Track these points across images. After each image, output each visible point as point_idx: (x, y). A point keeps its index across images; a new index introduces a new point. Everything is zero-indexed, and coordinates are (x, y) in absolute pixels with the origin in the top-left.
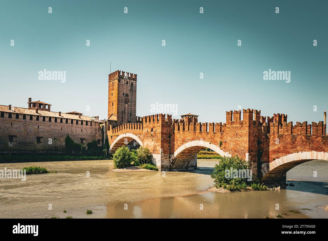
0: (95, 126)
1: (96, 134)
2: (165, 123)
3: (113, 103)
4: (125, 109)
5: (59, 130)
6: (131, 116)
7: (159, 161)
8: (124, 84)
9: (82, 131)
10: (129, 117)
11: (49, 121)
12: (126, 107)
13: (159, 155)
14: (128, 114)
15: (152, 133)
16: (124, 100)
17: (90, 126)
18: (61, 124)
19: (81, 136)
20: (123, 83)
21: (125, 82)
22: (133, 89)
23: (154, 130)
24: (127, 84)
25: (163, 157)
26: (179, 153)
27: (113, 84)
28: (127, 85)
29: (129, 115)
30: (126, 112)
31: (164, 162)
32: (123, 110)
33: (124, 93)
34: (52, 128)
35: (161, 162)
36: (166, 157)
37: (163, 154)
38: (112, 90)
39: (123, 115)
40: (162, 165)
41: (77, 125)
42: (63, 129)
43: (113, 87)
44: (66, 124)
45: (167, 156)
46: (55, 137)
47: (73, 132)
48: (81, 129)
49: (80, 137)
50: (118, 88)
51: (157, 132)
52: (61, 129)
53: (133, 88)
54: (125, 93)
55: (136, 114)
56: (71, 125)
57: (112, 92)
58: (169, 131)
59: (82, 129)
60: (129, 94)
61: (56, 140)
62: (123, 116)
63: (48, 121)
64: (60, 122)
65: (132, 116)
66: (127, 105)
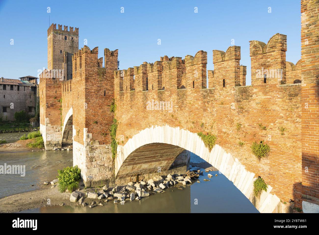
0: (24, 91)
1: (26, 100)
3: (50, 63)
8: (61, 39)
9: (4, 97)
12: (64, 67)
14: (67, 75)
16: (63, 58)
17: (17, 91)
21: (62, 37)
22: (74, 46)
24: (66, 39)
25: (49, 130)
27: (50, 41)
28: (65, 41)
29: (70, 76)
33: (61, 51)
38: (50, 48)
43: (50, 44)
49: (2, 104)
50: (53, 45)
53: (75, 44)
54: (63, 51)
57: (49, 50)
59: (4, 95)
66: (65, 65)
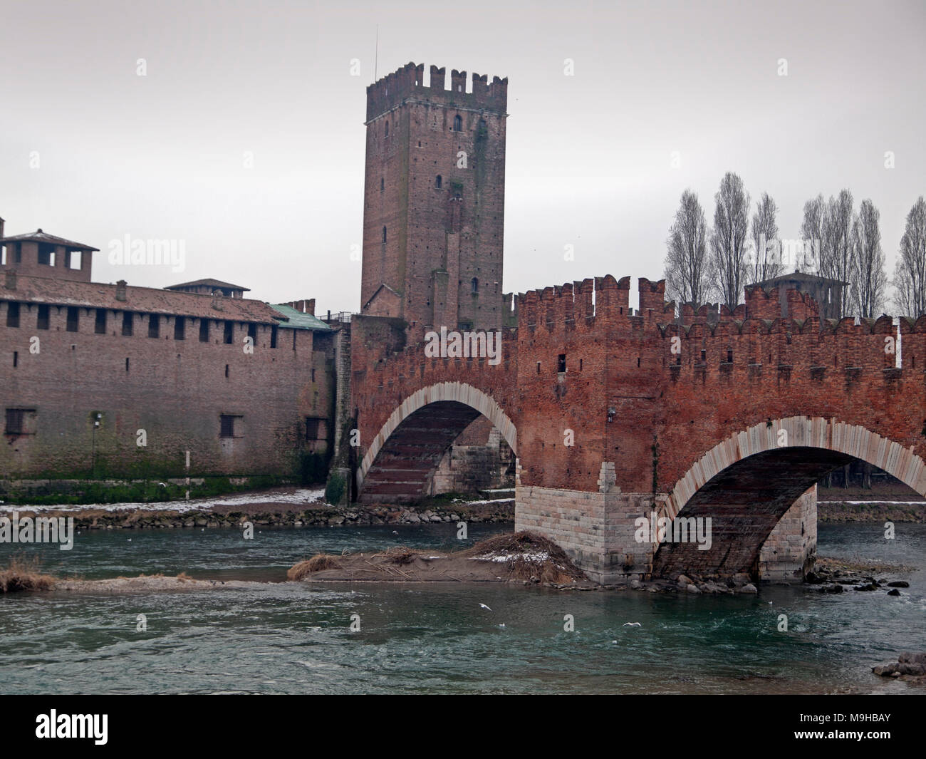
0: (294, 350)
1: (298, 388)
2: (631, 326)
3: (385, 229)
4: (444, 259)
5: (113, 370)
6: (475, 295)
7: (595, 528)
8: (441, 130)
9: (227, 375)
10: (468, 300)
11: (68, 330)
12: (450, 247)
13: (593, 495)
14: (460, 282)
15: (561, 378)
16: (443, 211)
17: (271, 350)
18: (126, 339)
19: (223, 399)
20: (439, 127)
21: (445, 121)
23: (571, 361)
24: (458, 128)
25: (615, 510)
26: (701, 484)
27: (387, 134)
28: (456, 136)
29: (468, 286)
30: (452, 271)
31: (620, 535)
32: (436, 265)
33: (439, 178)
34: (82, 360)
35: (608, 533)
36: (632, 506)
37: (617, 489)
38: (383, 162)
39: (433, 291)
40: (613, 553)
41: (204, 344)
42: (133, 366)
43: (386, 149)
44: (151, 342)
45: (637, 505)
46: (96, 409)
47: (183, 382)
48: (224, 365)
49: (219, 403)
50: (410, 154)
51: (585, 375)
52: (124, 366)
53: (490, 150)
54: (444, 179)
55: (501, 282)
56: (173, 343)
57: (379, 172)
58: (651, 366)
59: (227, 366)
60: (465, 183)
61: (99, 420)
62: (433, 297)
63: (65, 327)
64: (119, 332)
65: (481, 292)
66: (453, 238)
